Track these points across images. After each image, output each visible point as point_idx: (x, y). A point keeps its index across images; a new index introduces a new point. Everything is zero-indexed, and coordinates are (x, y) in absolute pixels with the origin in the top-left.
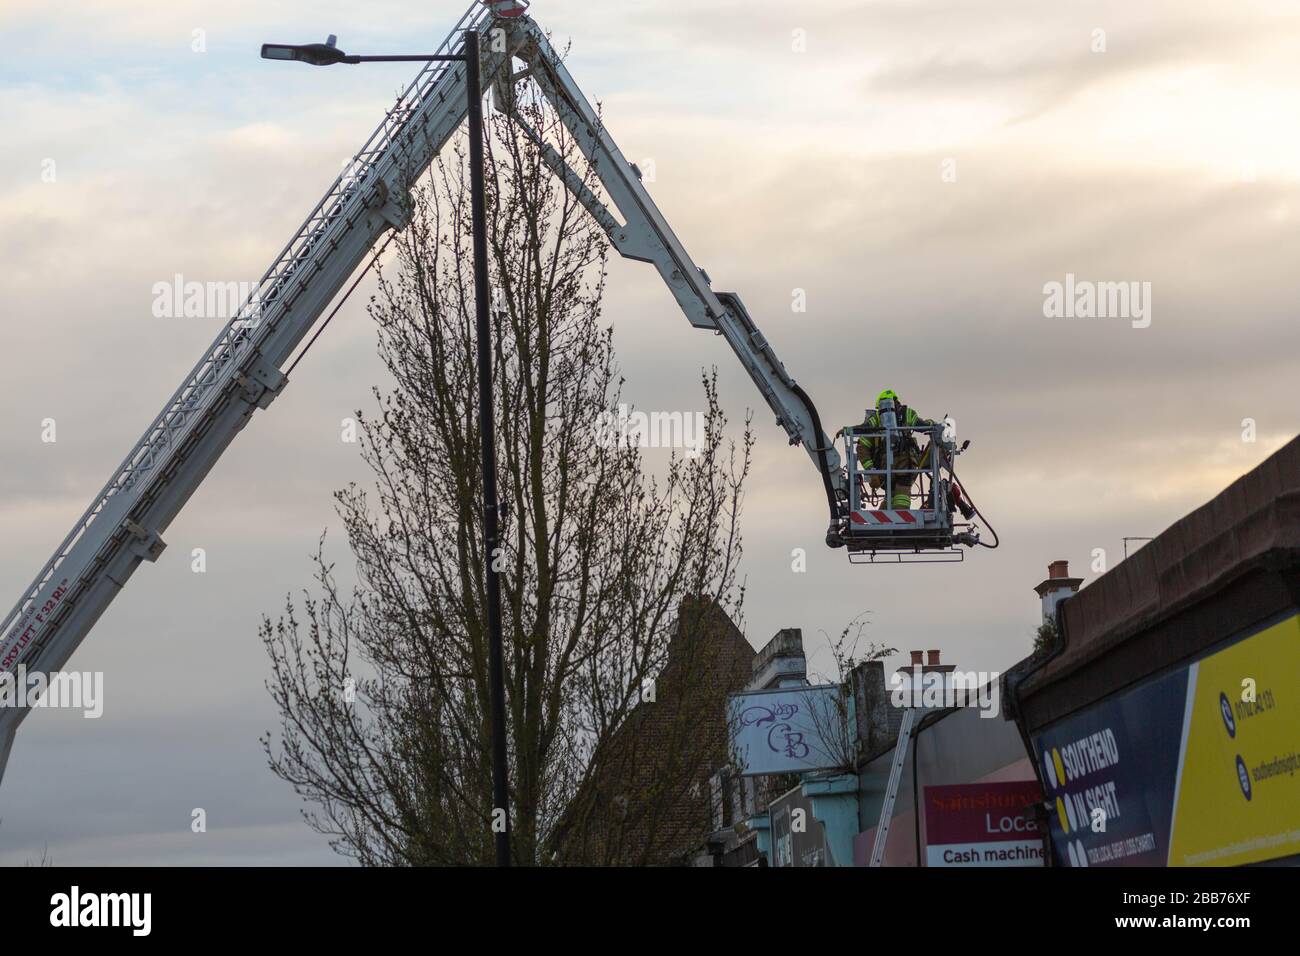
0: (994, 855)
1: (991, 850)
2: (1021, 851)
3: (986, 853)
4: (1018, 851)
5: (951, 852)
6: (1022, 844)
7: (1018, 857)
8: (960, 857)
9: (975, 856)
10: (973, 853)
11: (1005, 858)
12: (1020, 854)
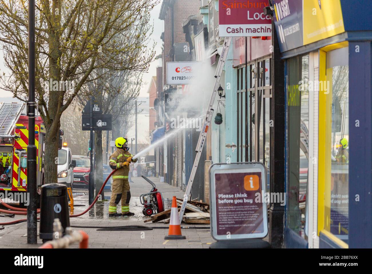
0: (250, 30)
1: (249, 28)
2: (263, 29)
3: (246, 29)
4: (262, 29)
5: (230, 28)
6: (264, 26)
7: (261, 32)
8: (234, 31)
9: (241, 30)
10: (240, 29)
11: (255, 32)
12: (263, 30)
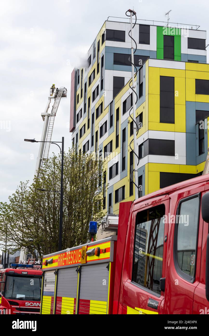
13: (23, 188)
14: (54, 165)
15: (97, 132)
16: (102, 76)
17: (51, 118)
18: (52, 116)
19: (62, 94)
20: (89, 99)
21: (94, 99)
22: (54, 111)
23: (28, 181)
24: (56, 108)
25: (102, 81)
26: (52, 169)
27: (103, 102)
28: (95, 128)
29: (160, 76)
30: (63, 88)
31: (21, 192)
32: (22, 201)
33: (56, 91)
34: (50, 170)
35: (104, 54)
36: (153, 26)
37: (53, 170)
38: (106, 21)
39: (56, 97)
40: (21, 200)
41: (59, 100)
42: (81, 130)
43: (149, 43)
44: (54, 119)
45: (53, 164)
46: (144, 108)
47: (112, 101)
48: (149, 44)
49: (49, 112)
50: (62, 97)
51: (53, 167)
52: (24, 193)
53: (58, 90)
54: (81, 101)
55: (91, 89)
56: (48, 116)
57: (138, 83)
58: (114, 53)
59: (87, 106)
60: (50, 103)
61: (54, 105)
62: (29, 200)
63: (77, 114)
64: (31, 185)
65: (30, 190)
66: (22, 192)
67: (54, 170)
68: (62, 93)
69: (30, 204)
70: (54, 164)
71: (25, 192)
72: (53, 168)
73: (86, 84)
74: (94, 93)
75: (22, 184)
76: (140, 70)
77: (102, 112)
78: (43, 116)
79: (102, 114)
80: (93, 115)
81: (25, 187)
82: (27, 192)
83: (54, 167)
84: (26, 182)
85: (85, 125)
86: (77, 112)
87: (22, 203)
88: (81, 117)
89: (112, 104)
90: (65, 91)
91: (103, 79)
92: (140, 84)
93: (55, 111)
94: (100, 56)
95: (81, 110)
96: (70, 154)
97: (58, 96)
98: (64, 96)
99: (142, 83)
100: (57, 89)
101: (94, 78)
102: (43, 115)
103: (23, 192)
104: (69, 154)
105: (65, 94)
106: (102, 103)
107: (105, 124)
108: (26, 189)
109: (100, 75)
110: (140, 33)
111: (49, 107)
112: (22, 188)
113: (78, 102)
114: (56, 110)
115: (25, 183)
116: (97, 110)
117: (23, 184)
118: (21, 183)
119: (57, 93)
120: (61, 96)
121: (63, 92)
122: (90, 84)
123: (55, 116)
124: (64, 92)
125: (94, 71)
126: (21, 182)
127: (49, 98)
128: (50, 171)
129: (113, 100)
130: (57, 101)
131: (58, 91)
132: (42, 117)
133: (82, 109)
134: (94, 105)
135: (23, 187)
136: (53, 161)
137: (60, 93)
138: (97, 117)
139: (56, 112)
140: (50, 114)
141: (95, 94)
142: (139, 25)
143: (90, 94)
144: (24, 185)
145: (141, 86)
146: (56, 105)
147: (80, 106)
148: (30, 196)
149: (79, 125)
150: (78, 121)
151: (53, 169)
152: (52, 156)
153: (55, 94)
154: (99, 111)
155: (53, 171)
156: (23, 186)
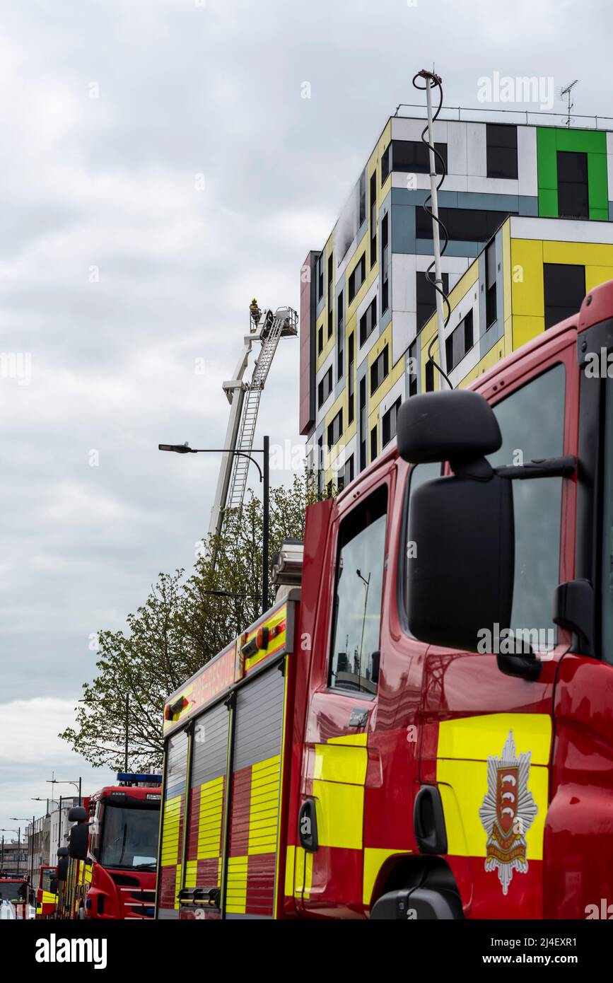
13: (168, 591)
14: (253, 525)
15: (374, 432)
16: (384, 274)
17: (252, 395)
18: (252, 389)
19: (281, 327)
20: (351, 339)
21: (363, 339)
22: (261, 374)
23: (180, 572)
24: (266, 367)
25: (385, 287)
26: (247, 536)
27: (388, 345)
28: (369, 419)
29: (544, 264)
30: (285, 309)
31: (163, 604)
32: (167, 627)
33: (267, 319)
34: (242, 538)
35: (389, 209)
36: (526, 125)
37: (251, 539)
38: (391, 117)
39: (265, 335)
40: (161, 624)
41: (274, 345)
42: (331, 428)
43: (514, 176)
44: (259, 398)
45: (249, 522)
46: (501, 356)
47: (415, 342)
48: (516, 177)
49: (247, 379)
50: (283, 334)
51: (251, 530)
52: (171, 604)
53: (272, 314)
54: (330, 345)
55: (356, 310)
56: (241, 388)
57: (482, 287)
58: (417, 207)
59: (345, 359)
60: (248, 354)
61: (259, 358)
62: (185, 625)
63: (318, 382)
64: (189, 581)
65: (186, 595)
66: (165, 603)
67: (254, 540)
68: (283, 324)
69: (188, 637)
70: (253, 522)
71: (174, 602)
72: (250, 532)
73: (340, 298)
74: (363, 320)
75: (165, 579)
76: (487, 249)
77: (386, 373)
78: (229, 391)
79: (388, 377)
80: (363, 383)
81: (172, 589)
82: (178, 602)
83: (254, 529)
84: (177, 575)
85: (340, 413)
86: (320, 376)
87: (165, 634)
88: (330, 389)
89: (413, 349)
90: (294, 318)
91: (387, 281)
92: (490, 287)
93: (263, 375)
94: (379, 217)
95: (330, 370)
96: (298, 492)
97: (271, 334)
98: (288, 331)
99: (495, 285)
100: (270, 312)
101: (363, 278)
102: (227, 386)
103: (167, 602)
104: (293, 493)
105: (294, 327)
106: (387, 347)
107: (395, 406)
108: (174, 593)
109: (378, 270)
110: (488, 146)
111: (245, 365)
112: (164, 590)
113: (321, 349)
114: (265, 371)
115: (172, 576)
116: (374, 368)
117: (167, 580)
118: (161, 577)
119: (269, 325)
120: (280, 333)
121: (287, 320)
122: (352, 295)
123: (263, 388)
124: (290, 321)
125: (363, 259)
126: (162, 575)
127: (245, 338)
128: (242, 541)
129: (416, 336)
130: (270, 345)
131: (271, 319)
132: (224, 394)
133: (331, 368)
134: (365, 355)
135: (166, 588)
136: (248, 513)
137: (278, 325)
138: (375, 387)
139: (266, 377)
140: (247, 385)
141: (366, 325)
142: (485, 125)
143: (352, 324)
144: (169, 581)
145: (491, 294)
146: (266, 358)
147: (327, 359)
148: (186, 613)
149: (325, 415)
150: (321, 403)
151: (250, 535)
152: (247, 500)
153: (264, 327)
154: (379, 370)
155: (249, 541)
156: (167, 586)
